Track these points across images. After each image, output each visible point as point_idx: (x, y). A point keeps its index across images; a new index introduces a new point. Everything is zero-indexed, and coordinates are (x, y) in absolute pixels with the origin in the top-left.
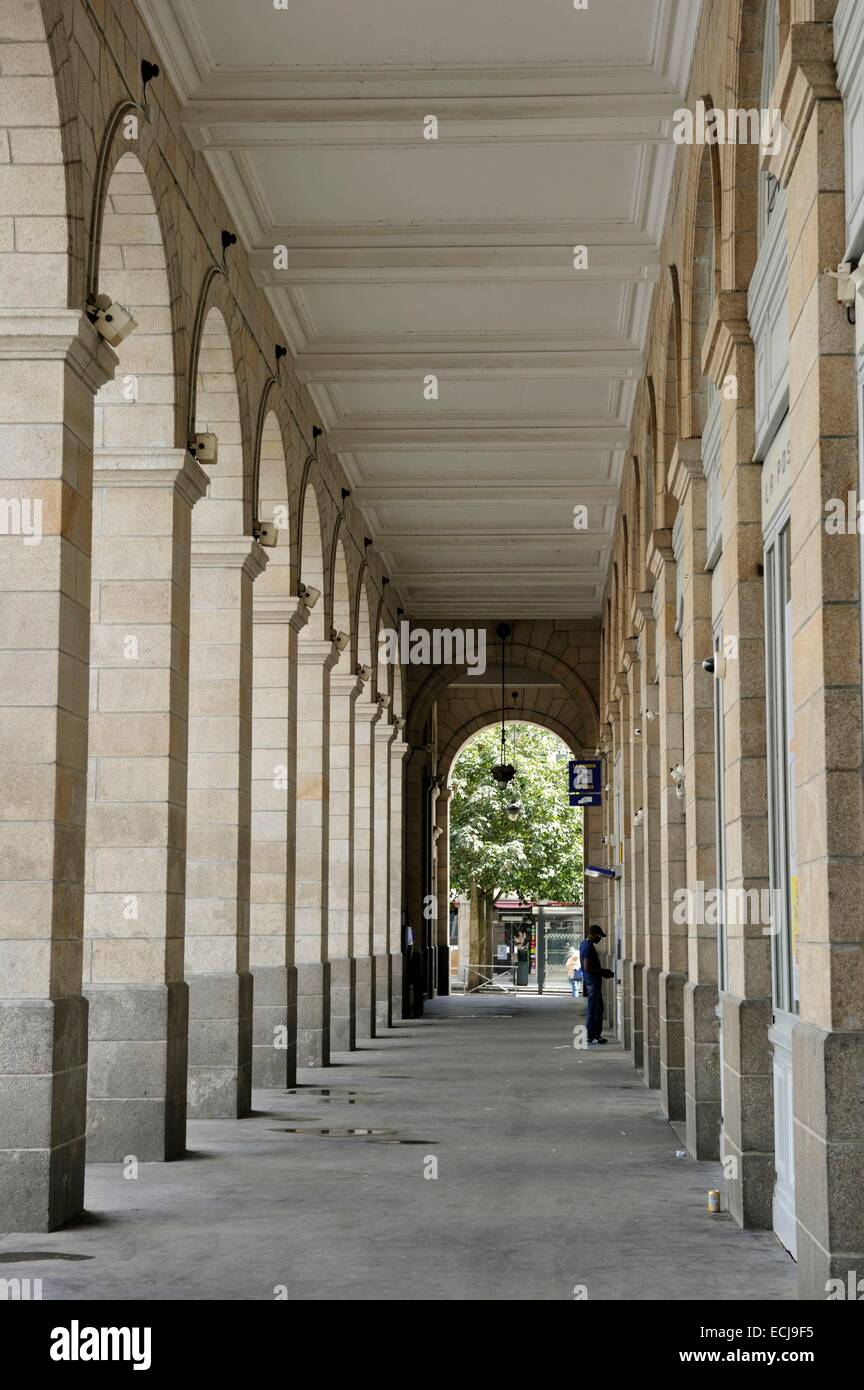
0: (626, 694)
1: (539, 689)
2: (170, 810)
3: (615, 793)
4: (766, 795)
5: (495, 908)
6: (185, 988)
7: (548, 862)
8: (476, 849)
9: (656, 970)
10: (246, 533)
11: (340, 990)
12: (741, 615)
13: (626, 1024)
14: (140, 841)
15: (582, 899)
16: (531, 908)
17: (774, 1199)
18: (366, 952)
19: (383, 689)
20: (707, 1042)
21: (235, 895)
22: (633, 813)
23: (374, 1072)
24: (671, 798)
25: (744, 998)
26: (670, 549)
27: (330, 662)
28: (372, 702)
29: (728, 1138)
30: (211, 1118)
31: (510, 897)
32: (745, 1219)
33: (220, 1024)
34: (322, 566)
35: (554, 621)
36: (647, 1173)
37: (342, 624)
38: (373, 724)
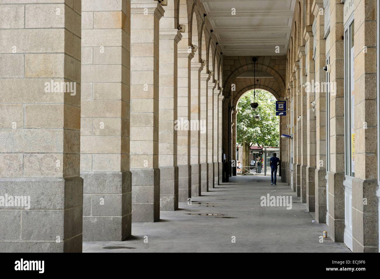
0: (295, 79)
1: (266, 78)
2: (154, 115)
3: (291, 111)
4: (344, 109)
5: (250, 149)
6: (159, 170)
7: (268, 134)
8: (245, 130)
9: (305, 166)
10: (175, 28)
11: (204, 173)
12: (336, 52)
13: (294, 184)
14: (145, 125)
15: (279, 146)
16: (262, 149)
17: (344, 233)
18: (211, 161)
19: (216, 78)
20: (323, 187)
21: (173, 142)
22: (297, 117)
23: (215, 198)
24: (311, 112)
25: (336, 172)
26: (312, 32)
27: (201, 69)
28: (213, 82)
29: (330, 215)
30: (166, 210)
31: (255, 145)
32: (335, 239)
33: (168, 182)
34: (198, 39)
35: (271, 56)
36: (303, 227)
37: (204, 57)
38: (213, 89)
